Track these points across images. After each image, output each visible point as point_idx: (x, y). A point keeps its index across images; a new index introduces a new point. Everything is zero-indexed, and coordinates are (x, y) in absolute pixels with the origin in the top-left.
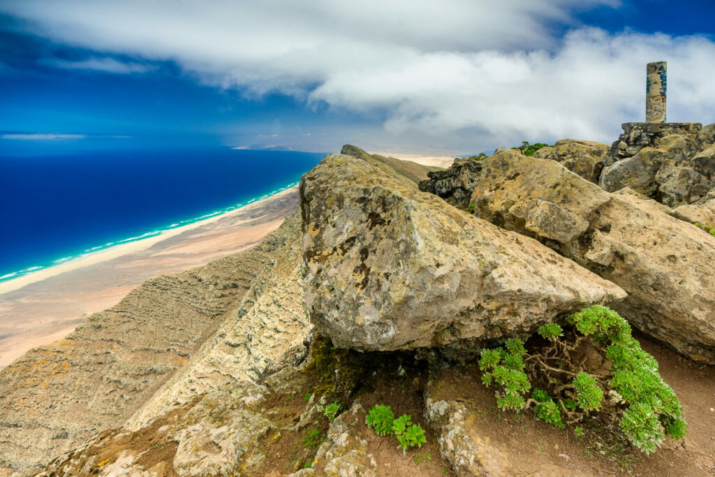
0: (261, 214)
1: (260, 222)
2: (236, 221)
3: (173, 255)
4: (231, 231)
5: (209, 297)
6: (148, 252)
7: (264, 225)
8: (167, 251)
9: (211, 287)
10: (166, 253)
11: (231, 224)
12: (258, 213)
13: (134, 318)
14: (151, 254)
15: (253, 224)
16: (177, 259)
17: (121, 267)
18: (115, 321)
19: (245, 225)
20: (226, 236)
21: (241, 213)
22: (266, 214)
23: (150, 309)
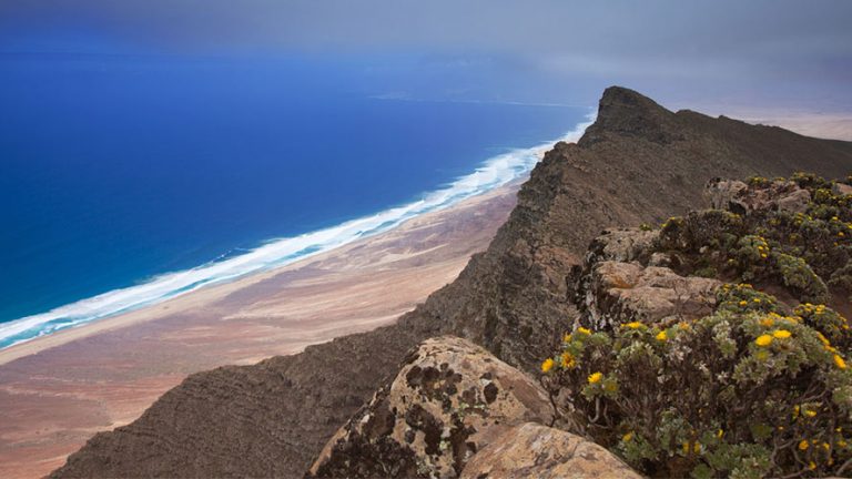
0: (434, 243)
1: (429, 259)
2: (384, 255)
3: (263, 321)
4: (372, 276)
5: (306, 421)
6: (217, 310)
7: (440, 265)
8: (251, 311)
9: (309, 400)
10: (250, 315)
11: (372, 261)
12: (427, 239)
13: (167, 450)
14: (221, 316)
15: (418, 263)
16: (269, 328)
17: (170, 337)
18: (135, 453)
19: (401, 264)
20: (361, 286)
21: (392, 239)
22: (442, 242)
23: (197, 436)
